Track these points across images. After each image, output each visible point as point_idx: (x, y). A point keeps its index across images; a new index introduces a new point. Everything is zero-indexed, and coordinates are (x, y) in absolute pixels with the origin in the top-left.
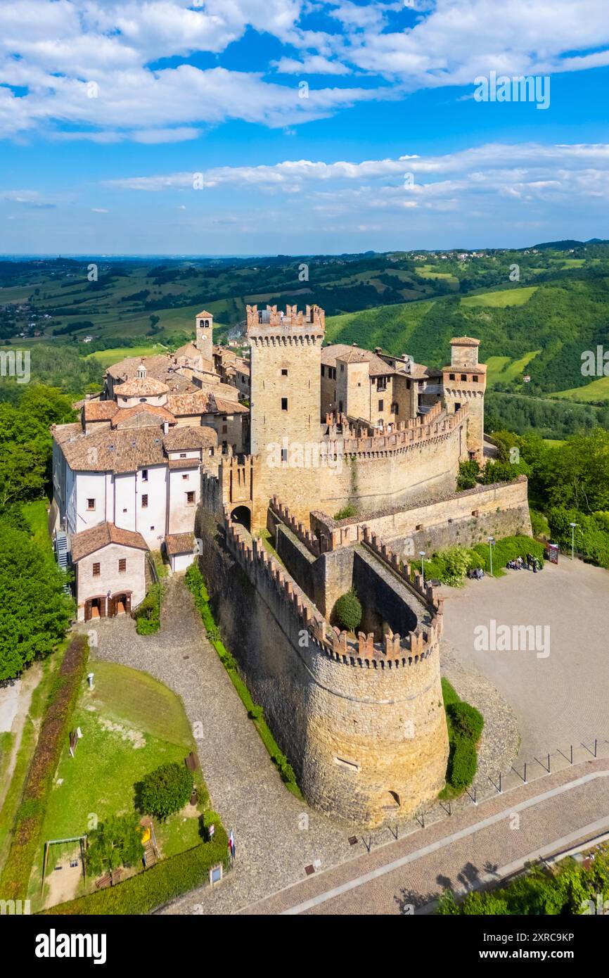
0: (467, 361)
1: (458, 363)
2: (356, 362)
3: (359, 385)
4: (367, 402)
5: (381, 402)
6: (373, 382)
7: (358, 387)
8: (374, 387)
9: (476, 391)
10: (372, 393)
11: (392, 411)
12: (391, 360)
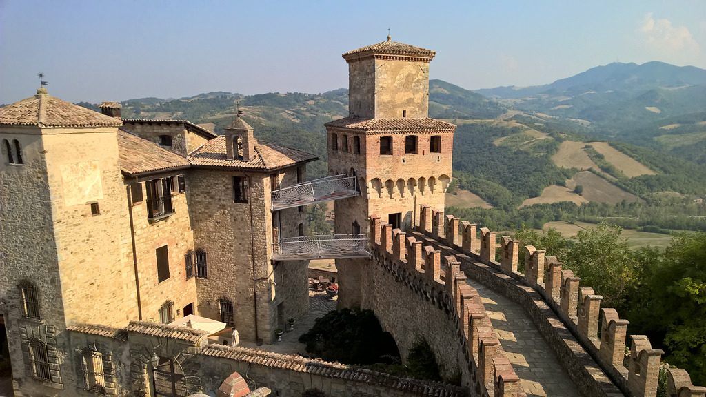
0: (410, 101)
1: (391, 106)
2: (75, 126)
3: (95, 209)
4: (126, 261)
5: (162, 254)
6: (135, 197)
7: (92, 220)
8: (141, 209)
9: (437, 176)
10: (138, 232)
11: (189, 274)
12: (165, 130)
